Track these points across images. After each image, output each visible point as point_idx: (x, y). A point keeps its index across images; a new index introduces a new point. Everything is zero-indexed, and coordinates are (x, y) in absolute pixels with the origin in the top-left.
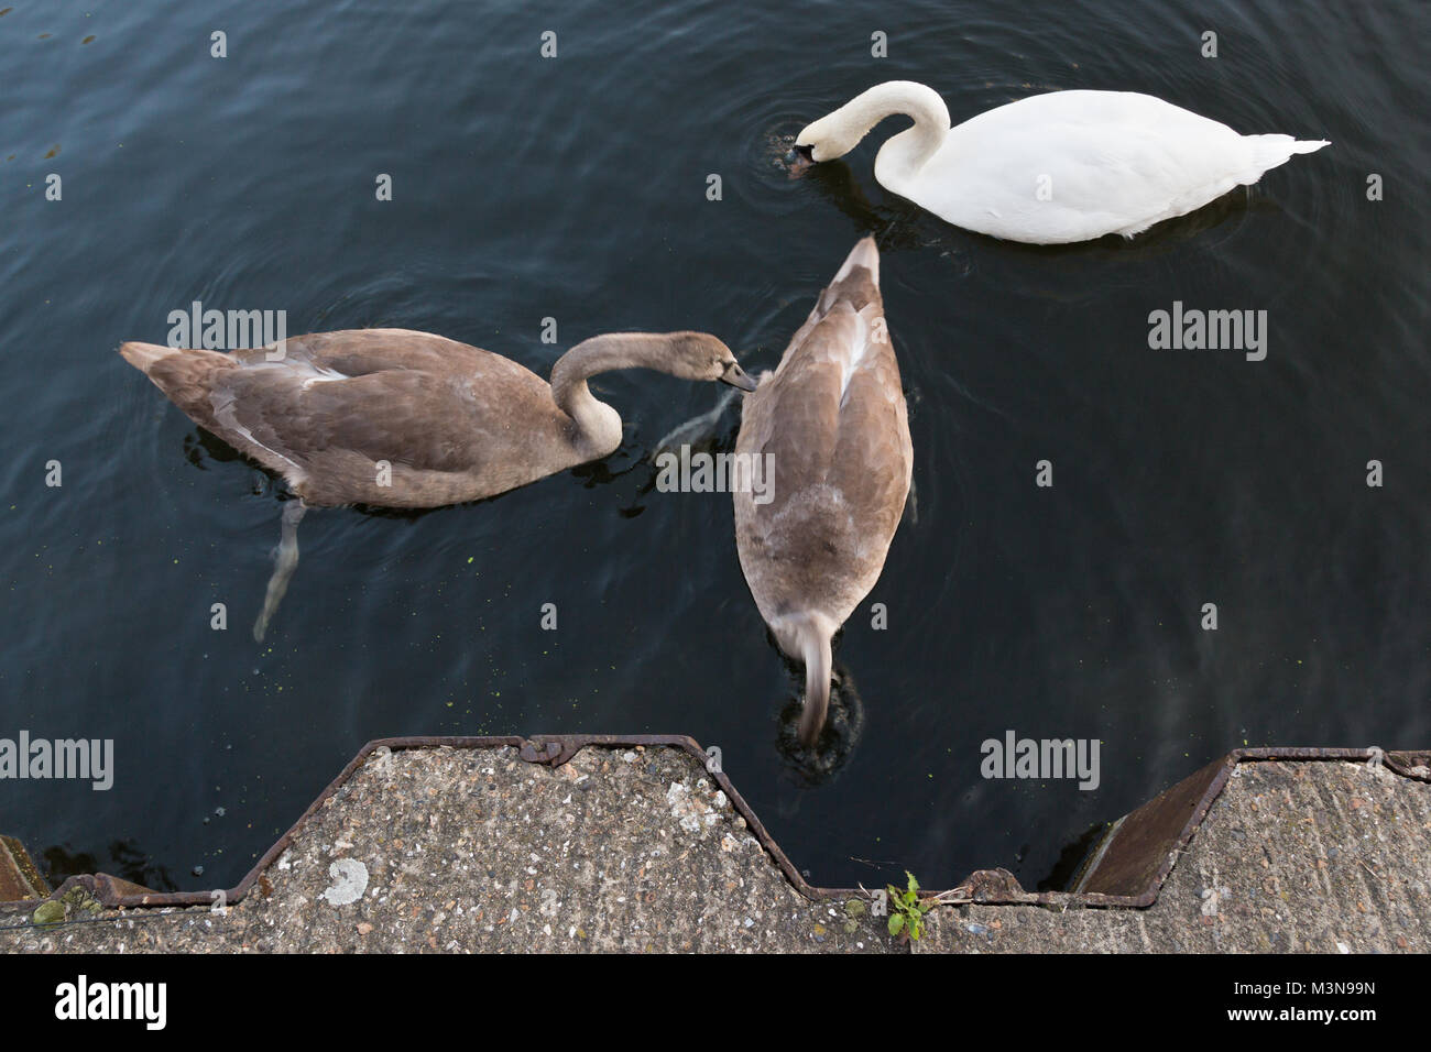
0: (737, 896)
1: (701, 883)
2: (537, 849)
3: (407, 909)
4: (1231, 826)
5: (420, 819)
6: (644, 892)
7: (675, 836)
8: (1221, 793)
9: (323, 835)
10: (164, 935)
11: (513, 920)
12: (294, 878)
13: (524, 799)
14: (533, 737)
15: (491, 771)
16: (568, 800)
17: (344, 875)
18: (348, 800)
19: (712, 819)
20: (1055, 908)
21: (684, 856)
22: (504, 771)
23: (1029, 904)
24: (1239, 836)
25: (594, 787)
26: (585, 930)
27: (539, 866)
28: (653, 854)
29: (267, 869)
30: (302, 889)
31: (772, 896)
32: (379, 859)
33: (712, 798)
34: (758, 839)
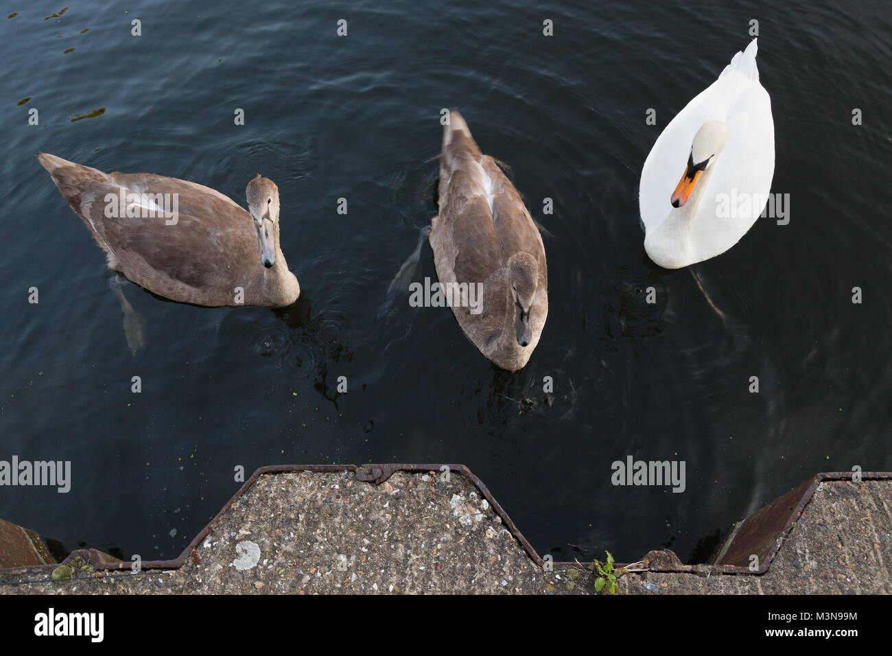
0: (496, 566)
1: (473, 558)
2: (368, 536)
3: (285, 573)
4: (817, 522)
5: (293, 516)
6: (437, 563)
7: (456, 528)
8: (810, 501)
9: (231, 526)
10: (133, 588)
11: (353, 580)
12: (214, 553)
13: (359, 504)
14: (363, 465)
15: (337, 487)
16: (387, 505)
17: (245, 551)
18: (246, 504)
19: (479, 517)
20: (703, 575)
21: (462, 541)
22: (345, 487)
23: (686, 572)
24: (822, 528)
25: (404, 497)
26: (399, 587)
27: (368, 547)
28: (442, 539)
29: (196, 547)
30: (219, 560)
31: (519, 566)
32: (267, 542)
33: (479, 504)
34: (509, 530)
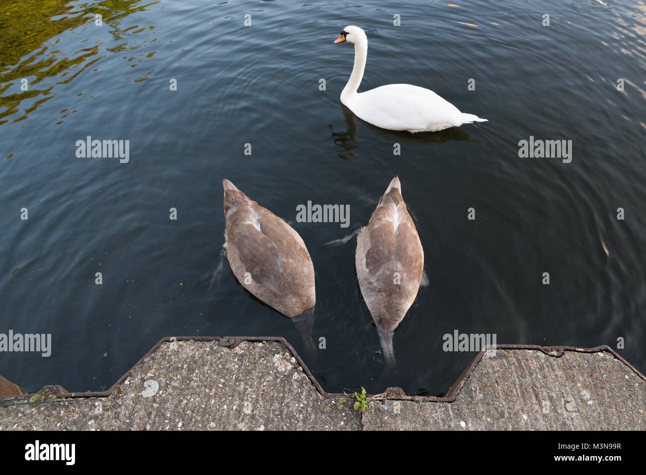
0: (298, 395)
1: (284, 390)
2: (224, 377)
3: (172, 399)
4: (484, 372)
5: (180, 366)
6: (263, 394)
7: (275, 373)
8: (480, 360)
9: (143, 372)
10: (79, 408)
11: (212, 403)
12: (130, 387)
13: (219, 359)
14: (224, 337)
15: (208, 349)
16: (236, 360)
17: (150, 386)
18: (153, 359)
19: (290, 367)
20: (418, 402)
21: (279, 380)
22: (213, 349)
23: (408, 400)
24: (486, 376)
25: (246, 355)
26: (240, 407)
27: (223, 384)
28: (267, 380)
29: (120, 384)
30: (133, 391)
31: (311, 396)
32: (163, 380)
33: (290, 360)
34: (306, 375)
